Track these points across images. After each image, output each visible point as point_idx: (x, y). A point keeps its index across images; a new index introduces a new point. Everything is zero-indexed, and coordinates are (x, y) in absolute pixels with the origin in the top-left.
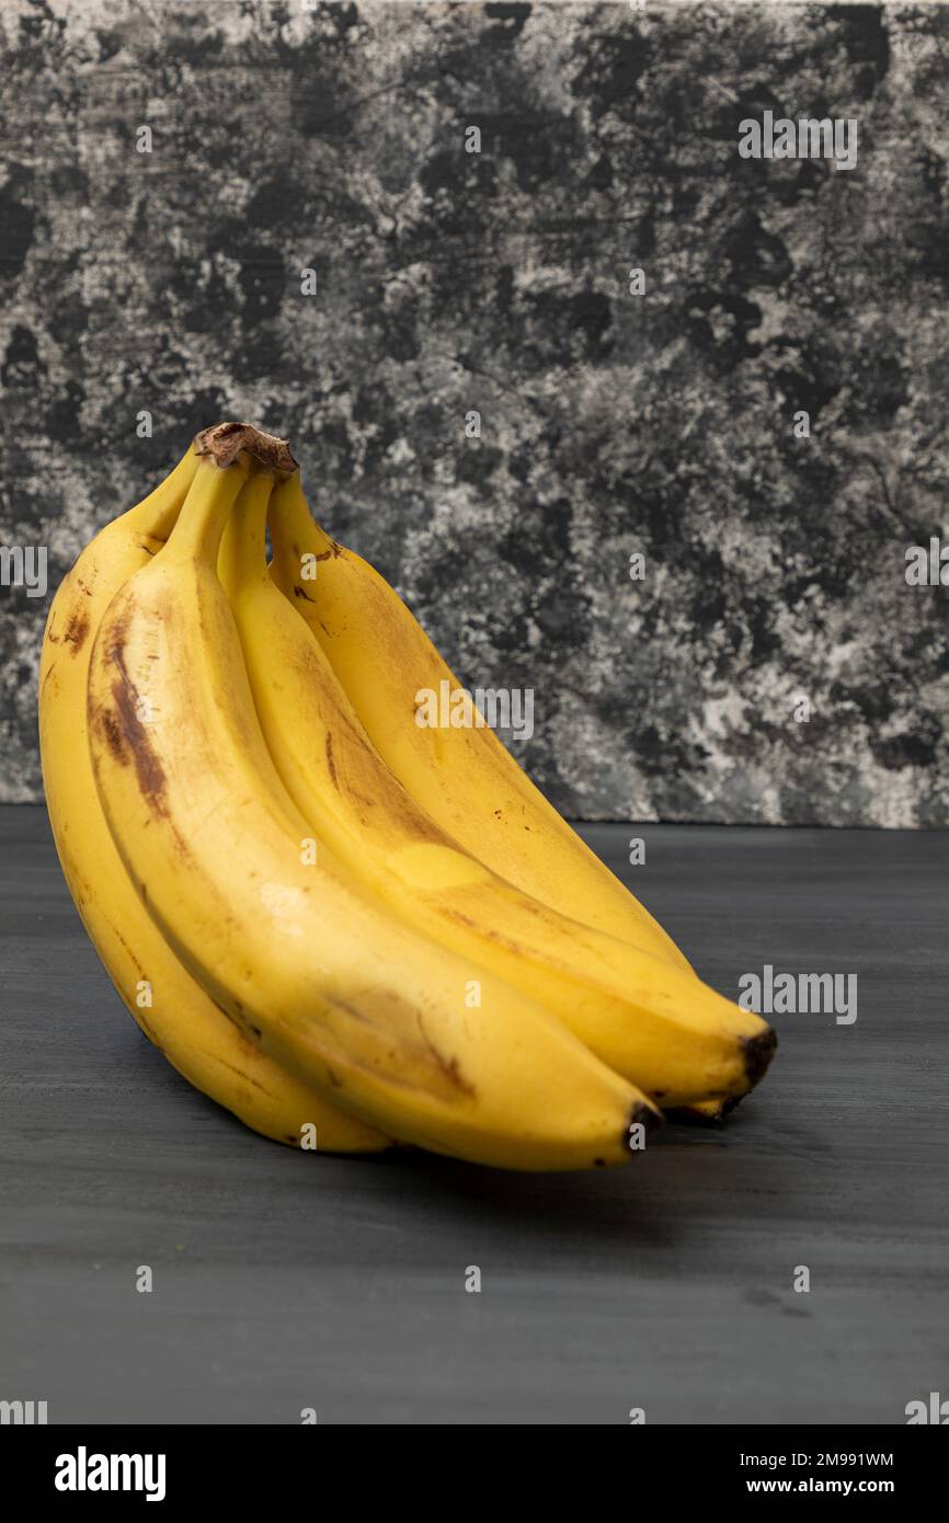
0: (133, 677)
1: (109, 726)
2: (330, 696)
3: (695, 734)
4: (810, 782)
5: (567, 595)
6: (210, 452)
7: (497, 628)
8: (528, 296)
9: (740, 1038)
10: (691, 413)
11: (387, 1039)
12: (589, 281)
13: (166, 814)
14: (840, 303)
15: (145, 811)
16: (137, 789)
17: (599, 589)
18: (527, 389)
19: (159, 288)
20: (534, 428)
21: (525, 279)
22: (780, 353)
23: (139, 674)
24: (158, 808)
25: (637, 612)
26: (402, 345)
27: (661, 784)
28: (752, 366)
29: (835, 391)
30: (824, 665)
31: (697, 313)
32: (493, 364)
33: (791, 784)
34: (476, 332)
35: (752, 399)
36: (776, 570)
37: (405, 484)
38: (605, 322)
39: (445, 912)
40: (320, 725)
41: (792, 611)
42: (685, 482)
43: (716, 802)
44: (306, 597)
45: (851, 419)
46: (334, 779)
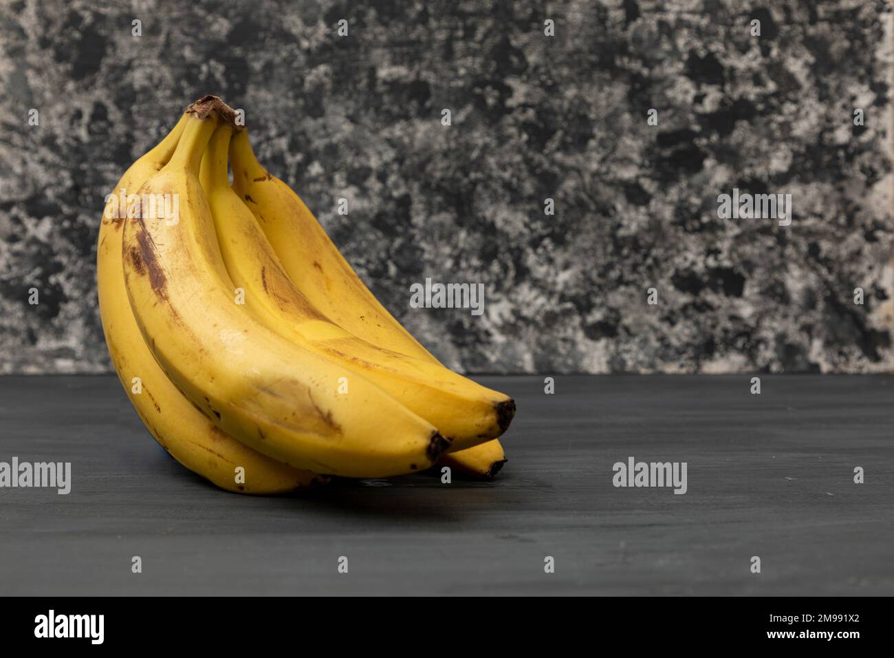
0: (148, 229)
1: (134, 256)
2: (265, 250)
3: (485, 324)
4: (549, 349)
5: (410, 247)
6: (195, 111)
7: (372, 267)
8: (385, 83)
9: (494, 402)
10: (476, 145)
11: (291, 405)
12: (418, 74)
13: (166, 298)
14: (555, 85)
15: (154, 298)
16: (150, 287)
17: (428, 243)
18: (385, 133)
19: (178, 80)
20: (390, 155)
21: (383, 73)
22: (524, 111)
23: (152, 227)
24: (162, 296)
25: (450, 256)
26: (315, 110)
27: (466, 353)
28: (509, 119)
29: (554, 132)
30: (554, 283)
31: (478, 90)
32: (367, 120)
33: (539, 350)
34: (356, 101)
35: (510, 137)
36: (526, 231)
37: (318, 187)
38: (427, 95)
39: (328, 351)
40: (258, 262)
41: (535, 252)
42: (474, 183)
43: (498, 362)
44: (251, 200)
45: (564, 147)
46: (266, 289)
